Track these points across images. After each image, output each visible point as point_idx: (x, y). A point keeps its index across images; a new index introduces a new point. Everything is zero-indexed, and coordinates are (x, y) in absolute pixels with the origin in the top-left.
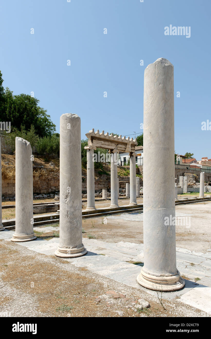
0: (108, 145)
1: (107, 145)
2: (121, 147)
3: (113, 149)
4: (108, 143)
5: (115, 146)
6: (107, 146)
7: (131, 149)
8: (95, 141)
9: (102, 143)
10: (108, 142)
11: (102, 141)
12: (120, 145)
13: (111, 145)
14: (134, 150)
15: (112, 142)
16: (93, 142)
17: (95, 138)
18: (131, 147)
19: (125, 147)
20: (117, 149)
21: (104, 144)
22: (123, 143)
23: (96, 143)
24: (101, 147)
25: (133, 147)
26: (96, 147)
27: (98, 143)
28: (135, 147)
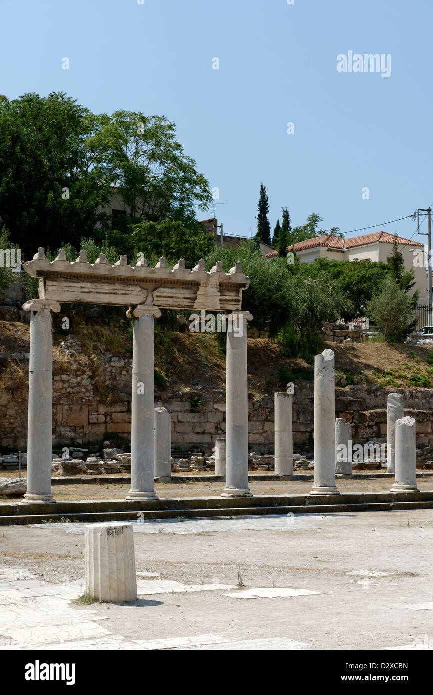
0: (112, 293)
1: (106, 293)
2: (171, 297)
3: (137, 305)
4: (113, 287)
5: (141, 293)
6: (107, 296)
7: (221, 300)
8: (55, 284)
9: (83, 290)
10: (109, 284)
11: (83, 282)
12: (167, 290)
13: (124, 292)
14: (238, 301)
15: (129, 283)
16: (46, 288)
17: (54, 275)
18: (219, 294)
19: (189, 296)
20: (154, 305)
21: (95, 292)
22: (180, 283)
23: (59, 290)
24: (80, 300)
25: (232, 291)
26: (58, 301)
27: (68, 291)
28: (238, 292)
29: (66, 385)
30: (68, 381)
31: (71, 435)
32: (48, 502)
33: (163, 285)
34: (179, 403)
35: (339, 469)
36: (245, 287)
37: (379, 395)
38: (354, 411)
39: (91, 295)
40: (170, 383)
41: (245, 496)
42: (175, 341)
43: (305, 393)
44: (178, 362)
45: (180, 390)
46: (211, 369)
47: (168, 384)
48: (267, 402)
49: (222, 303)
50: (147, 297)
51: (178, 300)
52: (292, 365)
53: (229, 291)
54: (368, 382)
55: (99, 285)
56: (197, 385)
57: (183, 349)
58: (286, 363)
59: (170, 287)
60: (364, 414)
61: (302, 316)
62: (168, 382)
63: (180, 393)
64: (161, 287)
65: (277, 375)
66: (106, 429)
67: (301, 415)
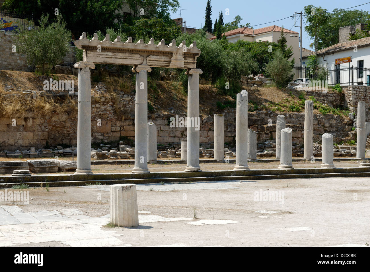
0: (124, 58)
1: (121, 58)
2: (157, 61)
3: (138, 65)
4: (124, 55)
5: (140, 58)
6: (121, 59)
7: (185, 63)
8: (92, 53)
9: (108, 56)
10: (122, 53)
11: (108, 52)
12: (155, 57)
13: (130, 58)
14: (194, 63)
15: (133, 52)
16: (87, 55)
17: (91, 48)
18: (184, 59)
19: (167, 60)
20: (148, 65)
21: (114, 58)
22: (162, 53)
23: (94, 56)
24: (106, 62)
25: (191, 57)
26: (94, 63)
27: (99, 57)
28: (194, 58)
29: (98, 110)
30: (100, 108)
31: (101, 137)
32: (89, 174)
33: (152, 54)
34: (161, 120)
35: (249, 157)
36: (198, 55)
37: (272, 116)
38: (258, 125)
39: (112, 59)
40: (156, 109)
41: (198, 171)
42: (159, 86)
43: (231, 115)
44: (160, 97)
45: (162, 113)
46: (179, 101)
47: (155, 110)
48: (210, 120)
49: (186, 64)
50: (143, 60)
51: (161, 62)
52: (224, 99)
53: (189, 57)
54: (266, 109)
55: (116, 54)
56: (171, 110)
57: (163, 90)
58: (221, 98)
59: (156, 55)
60: (264, 127)
61: (230, 72)
62: (155, 108)
63: (162, 114)
64: (151, 55)
65: (216, 105)
66: (121, 134)
67: (229, 127)
